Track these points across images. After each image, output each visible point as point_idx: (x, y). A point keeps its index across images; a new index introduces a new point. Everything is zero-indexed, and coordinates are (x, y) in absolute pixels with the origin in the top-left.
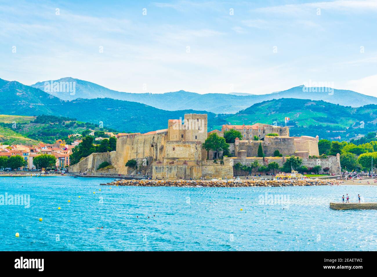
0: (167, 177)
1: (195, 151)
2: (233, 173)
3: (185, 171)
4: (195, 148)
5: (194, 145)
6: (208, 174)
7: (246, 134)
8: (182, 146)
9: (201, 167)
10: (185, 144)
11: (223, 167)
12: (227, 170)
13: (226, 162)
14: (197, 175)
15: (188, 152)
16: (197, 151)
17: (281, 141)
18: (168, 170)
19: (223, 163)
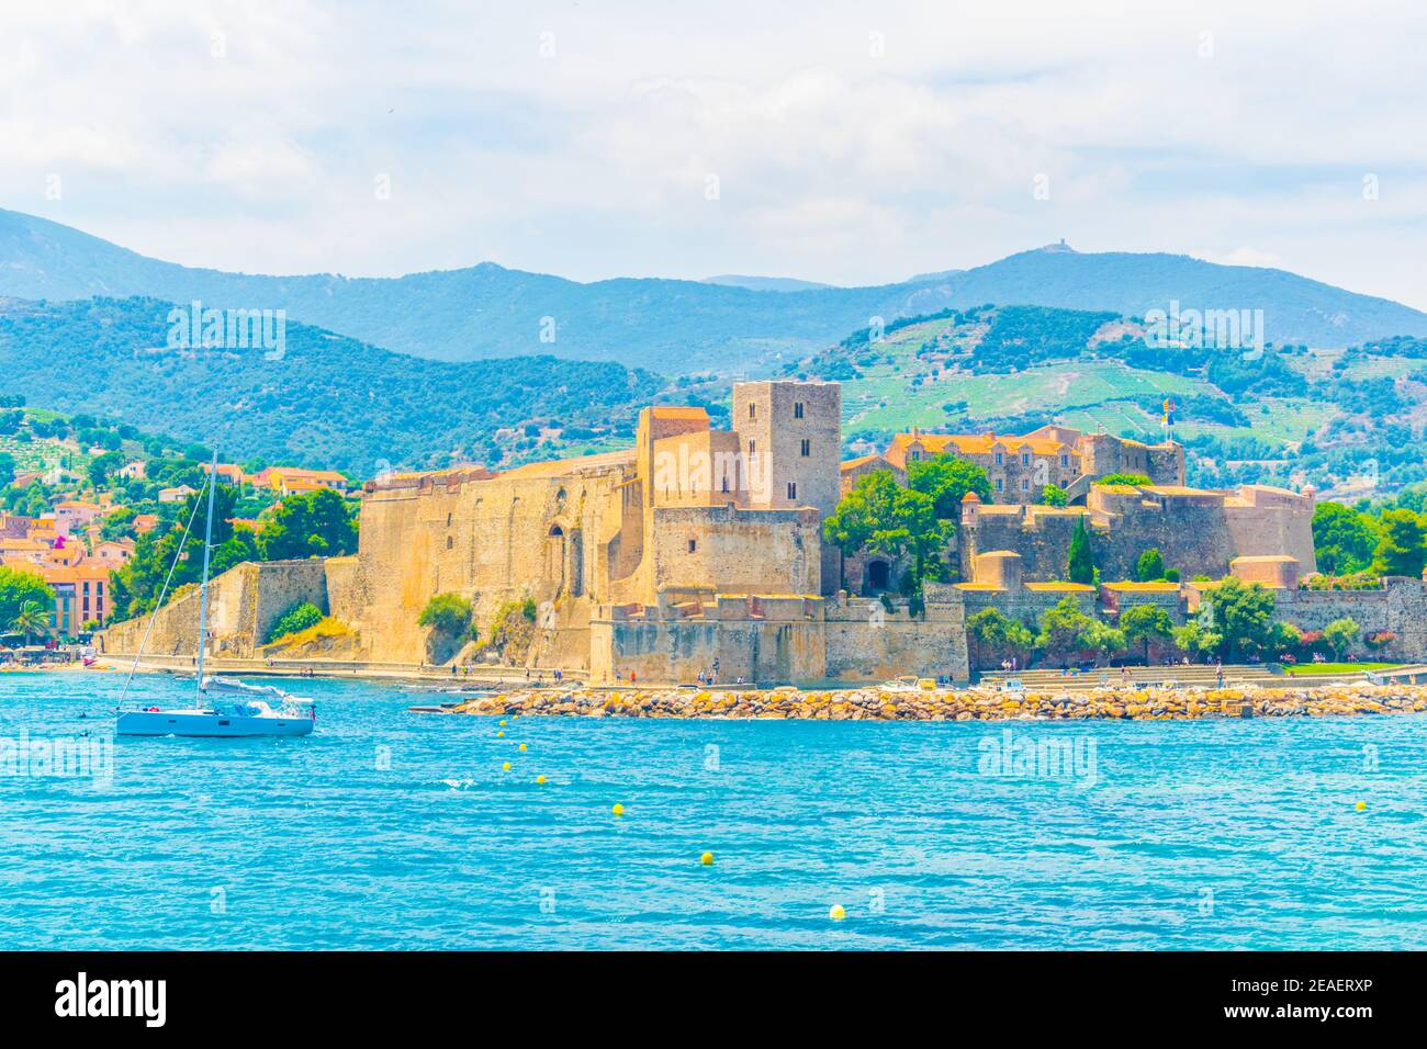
0: (672, 677)
1: (793, 557)
2: (966, 657)
3: (755, 649)
4: (792, 540)
5: (790, 526)
6: (853, 661)
7: (1003, 476)
8: (732, 533)
9: (821, 629)
10: (745, 524)
11: (923, 628)
12: (940, 642)
13: (936, 605)
14: (807, 667)
15: (762, 561)
16: (800, 553)
17: (1168, 509)
18: (675, 645)
19: (923, 609)
